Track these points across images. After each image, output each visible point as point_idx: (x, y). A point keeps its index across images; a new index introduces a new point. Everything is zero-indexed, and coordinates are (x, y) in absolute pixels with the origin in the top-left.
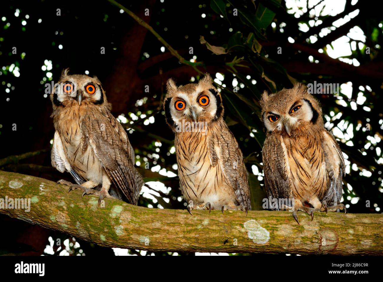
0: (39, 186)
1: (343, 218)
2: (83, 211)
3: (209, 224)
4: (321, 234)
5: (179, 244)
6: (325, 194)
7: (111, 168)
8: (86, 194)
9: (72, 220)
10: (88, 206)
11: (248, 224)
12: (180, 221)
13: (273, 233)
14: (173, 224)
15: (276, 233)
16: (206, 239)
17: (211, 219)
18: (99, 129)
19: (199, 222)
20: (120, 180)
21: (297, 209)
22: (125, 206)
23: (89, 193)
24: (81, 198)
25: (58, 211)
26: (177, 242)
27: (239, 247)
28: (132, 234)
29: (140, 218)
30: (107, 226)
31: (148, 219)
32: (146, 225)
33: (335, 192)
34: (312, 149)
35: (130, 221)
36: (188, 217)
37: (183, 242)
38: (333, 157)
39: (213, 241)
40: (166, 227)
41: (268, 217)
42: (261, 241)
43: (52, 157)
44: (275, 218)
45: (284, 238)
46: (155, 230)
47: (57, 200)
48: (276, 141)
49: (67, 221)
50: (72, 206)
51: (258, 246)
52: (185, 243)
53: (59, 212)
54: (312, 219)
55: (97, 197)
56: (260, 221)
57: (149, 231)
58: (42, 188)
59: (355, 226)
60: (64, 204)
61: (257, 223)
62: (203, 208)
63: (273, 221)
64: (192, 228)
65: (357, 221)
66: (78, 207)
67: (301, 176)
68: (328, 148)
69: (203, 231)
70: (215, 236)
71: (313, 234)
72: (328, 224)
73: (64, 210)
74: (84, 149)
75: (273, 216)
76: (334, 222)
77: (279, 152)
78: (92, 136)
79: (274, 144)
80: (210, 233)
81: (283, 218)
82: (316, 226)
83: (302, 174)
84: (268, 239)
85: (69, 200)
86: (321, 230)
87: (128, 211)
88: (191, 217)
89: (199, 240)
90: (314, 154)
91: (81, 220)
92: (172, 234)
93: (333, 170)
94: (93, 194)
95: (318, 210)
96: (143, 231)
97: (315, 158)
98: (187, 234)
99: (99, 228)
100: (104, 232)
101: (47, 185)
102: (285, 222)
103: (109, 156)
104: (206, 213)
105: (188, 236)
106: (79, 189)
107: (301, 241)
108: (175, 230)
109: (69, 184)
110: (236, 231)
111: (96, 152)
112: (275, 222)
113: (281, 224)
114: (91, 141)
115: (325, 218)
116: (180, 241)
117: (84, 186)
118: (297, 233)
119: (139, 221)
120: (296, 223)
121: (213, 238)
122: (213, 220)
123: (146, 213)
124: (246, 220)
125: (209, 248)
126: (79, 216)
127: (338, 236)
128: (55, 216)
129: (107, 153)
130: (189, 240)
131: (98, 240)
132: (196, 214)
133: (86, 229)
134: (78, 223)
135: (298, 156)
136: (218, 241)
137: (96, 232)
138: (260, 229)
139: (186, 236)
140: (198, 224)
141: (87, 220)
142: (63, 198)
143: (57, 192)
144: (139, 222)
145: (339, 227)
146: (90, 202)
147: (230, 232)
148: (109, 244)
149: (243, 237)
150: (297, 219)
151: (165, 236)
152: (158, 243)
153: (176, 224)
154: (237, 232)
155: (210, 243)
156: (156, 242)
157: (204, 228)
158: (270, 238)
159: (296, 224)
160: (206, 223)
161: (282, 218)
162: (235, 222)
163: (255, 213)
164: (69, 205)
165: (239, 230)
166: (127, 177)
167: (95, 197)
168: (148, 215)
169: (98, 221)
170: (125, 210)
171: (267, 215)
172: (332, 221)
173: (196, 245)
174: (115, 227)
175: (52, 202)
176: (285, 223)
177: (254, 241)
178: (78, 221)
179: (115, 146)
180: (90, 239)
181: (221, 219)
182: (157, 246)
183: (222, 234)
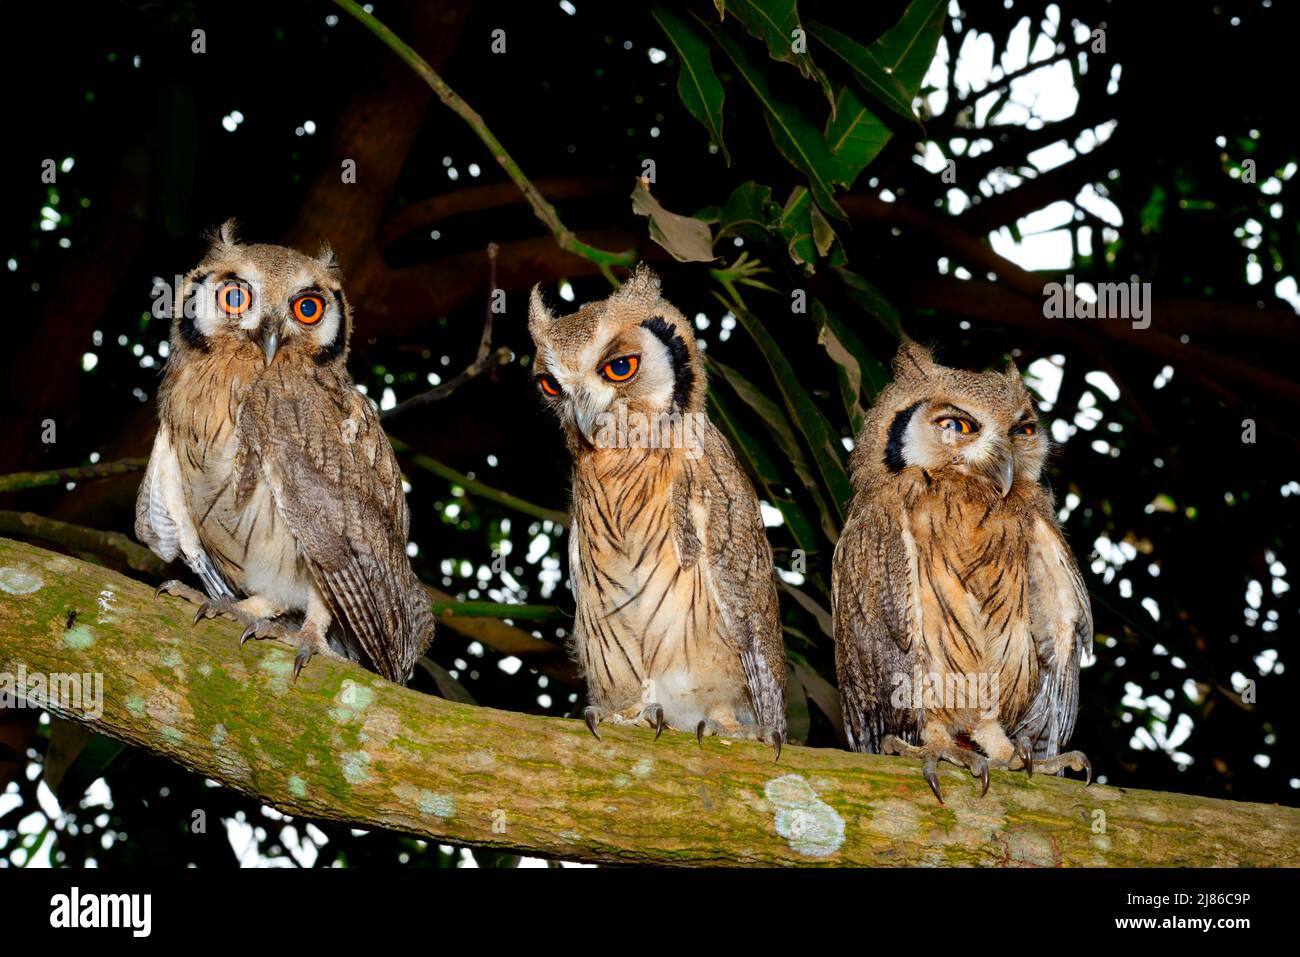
0: (96, 593)
1: (1079, 797)
2: (241, 693)
3: (653, 776)
4: (1008, 841)
5: (548, 829)
6: (1022, 713)
7: (327, 563)
8: (253, 635)
9: (202, 718)
10: (259, 677)
11: (779, 786)
12: (558, 757)
13: (856, 825)
14: (537, 764)
15: (865, 825)
16: (639, 823)
17: (661, 759)
18: (296, 429)
19: (622, 765)
20: (356, 604)
21: (938, 755)
22: (379, 689)
23: (265, 634)
24: (236, 650)
25: (157, 683)
26: (543, 823)
27: (741, 857)
28: (396, 783)
29: (430, 732)
30: (316, 748)
31: (454, 740)
32: (446, 758)
33: (1055, 709)
34: (991, 566)
35: (393, 741)
36: (586, 747)
37: (562, 827)
38: (1056, 596)
39: (661, 832)
40: (512, 772)
41: (846, 770)
42: (814, 845)
43: (140, 508)
44: (867, 776)
45: (889, 843)
46: (475, 779)
47: (156, 647)
48: (886, 524)
49: (184, 719)
50: (206, 670)
51: (803, 860)
52: (571, 829)
53: (159, 688)
54: (985, 791)
55: (289, 651)
56: (818, 783)
57: (456, 780)
58: (108, 602)
59: (1117, 828)
60: (178, 663)
61: (808, 785)
62: (636, 721)
63: (858, 786)
64: (596, 781)
65: (1123, 811)
66: (224, 677)
67: (952, 649)
68: (1042, 565)
69: (630, 795)
70: (669, 817)
71: (984, 840)
72: (1032, 812)
73: (178, 684)
74: (242, 493)
75: (861, 771)
76: (1053, 809)
77: (894, 560)
78: (272, 450)
79: (879, 534)
80: (654, 803)
81: (891, 780)
82: (995, 814)
83: (955, 643)
84: (837, 842)
85: (197, 649)
86: (1008, 829)
87: (390, 706)
88: (595, 747)
89: (614, 823)
90: (996, 584)
91: (231, 719)
92: (531, 796)
93: (1051, 638)
94: (275, 638)
95: (1000, 764)
96: (434, 776)
97: (999, 598)
98: (578, 801)
99: (289, 752)
100: (306, 767)
101: (126, 593)
102: (898, 794)
103: (324, 520)
104: (646, 739)
105: (582, 806)
106: (229, 616)
107: (942, 860)
108: (540, 783)
109: (198, 599)
110: (739, 805)
111: (282, 506)
112: (865, 790)
113: (883, 798)
114: (267, 467)
115: (1025, 793)
116: (552, 821)
117: (244, 609)
118: (934, 832)
119: (423, 744)
120: (933, 800)
121: (663, 821)
122: (665, 762)
123: (448, 717)
124: (773, 775)
125: (644, 853)
126: (224, 706)
127: (1060, 854)
128: (144, 698)
129: (317, 511)
130: (584, 821)
131: (280, 792)
132: (613, 738)
133: (246, 750)
134: (219, 729)
135: (948, 582)
136: (678, 834)
137: (277, 764)
138: (816, 807)
139: (574, 806)
140: (618, 771)
141: (253, 723)
142: (176, 641)
143: (158, 620)
144: (424, 746)
145: (1065, 824)
146: (265, 664)
147: (720, 809)
148: (318, 810)
149: (758, 829)
150: (938, 785)
151: (505, 800)
152: (479, 820)
153: (545, 765)
154: (740, 809)
155: (650, 836)
156: (473, 815)
157: (635, 788)
158: (844, 839)
159: (931, 803)
160: (643, 772)
161: (888, 780)
162: (738, 777)
163: (802, 754)
164: (194, 665)
165: (748, 803)
166: (381, 595)
167: (282, 649)
168: (455, 727)
169: (288, 728)
170: (381, 701)
171: (840, 766)
172: (1044, 806)
173: (604, 841)
174: (342, 756)
175: (138, 653)
176: (897, 797)
177: (792, 844)
178: (221, 721)
179: (346, 489)
180: (252, 785)
181: (693, 764)
182: (476, 829)
183: (693, 812)
